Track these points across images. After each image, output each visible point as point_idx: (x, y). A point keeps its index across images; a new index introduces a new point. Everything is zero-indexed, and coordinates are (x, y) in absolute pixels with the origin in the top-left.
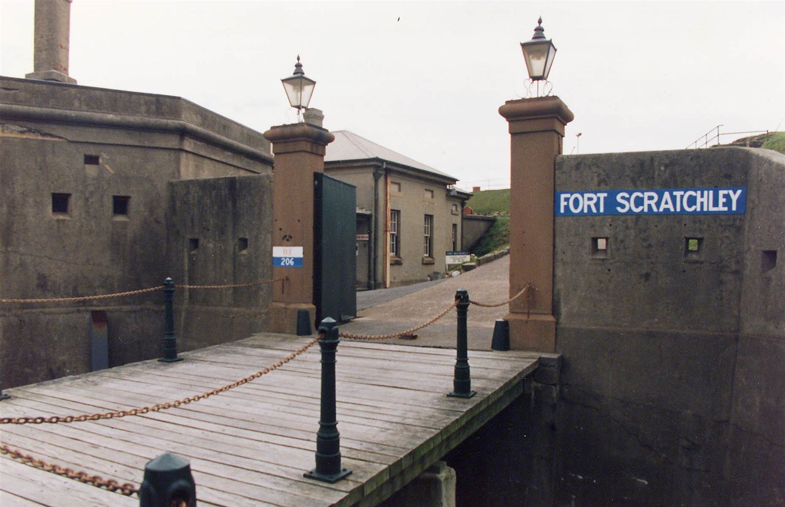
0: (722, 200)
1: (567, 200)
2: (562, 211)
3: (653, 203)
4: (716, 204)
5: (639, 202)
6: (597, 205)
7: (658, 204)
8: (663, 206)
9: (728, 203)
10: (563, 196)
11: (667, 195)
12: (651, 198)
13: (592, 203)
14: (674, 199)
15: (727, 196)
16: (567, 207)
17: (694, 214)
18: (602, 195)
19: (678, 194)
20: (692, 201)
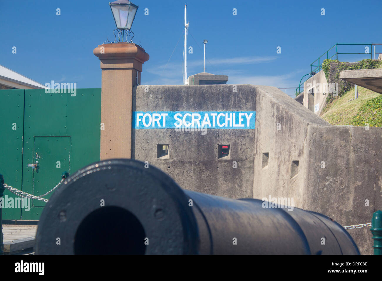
0: (241, 120)
1: (141, 117)
2: (138, 125)
3: (197, 121)
4: (237, 122)
5: (189, 120)
6: (161, 121)
7: (201, 122)
8: (204, 123)
9: (244, 122)
10: (138, 115)
11: (206, 116)
12: (196, 117)
13: (158, 120)
14: (211, 118)
15: (244, 117)
16: (141, 123)
17: (224, 129)
18: (165, 115)
19: (214, 115)
20: (222, 120)
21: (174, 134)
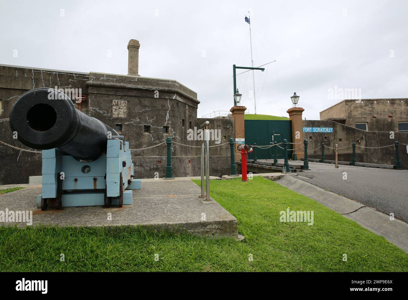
0: (330, 130)
1: (305, 129)
2: (304, 131)
3: (319, 130)
4: (329, 131)
5: (317, 130)
6: (310, 130)
7: (320, 130)
8: (321, 131)
9: (331, 131)
10: (304, 128)
11: (321, 129)
12: (319, 129)
13: (309, 130)
14: (322, 129)
15: (330, 129)
16: (305, 130)
17: (326, 132)
18: (311, 128)
19: (323, 128)
20: (325, 130)
21: (313, 133)
